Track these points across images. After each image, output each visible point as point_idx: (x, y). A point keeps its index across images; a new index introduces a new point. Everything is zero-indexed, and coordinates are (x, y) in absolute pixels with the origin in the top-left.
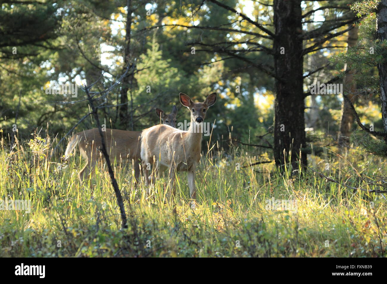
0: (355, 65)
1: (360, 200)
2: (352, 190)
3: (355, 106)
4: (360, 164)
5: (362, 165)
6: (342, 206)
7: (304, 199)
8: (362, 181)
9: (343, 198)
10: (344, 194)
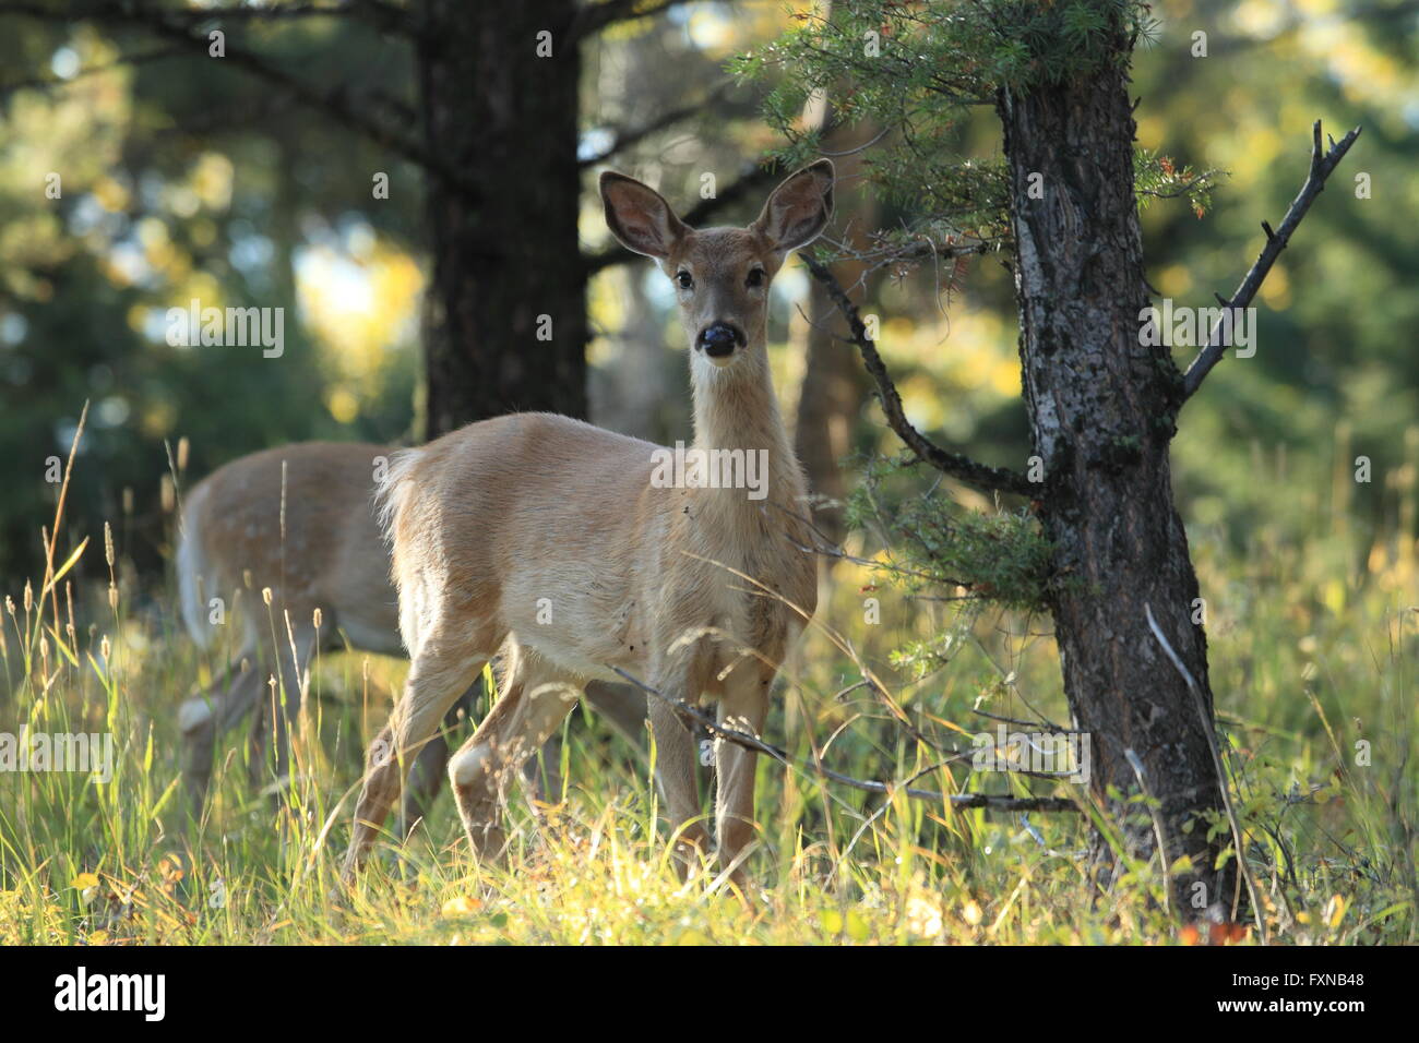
0: (870, 95)
1: (904, 852)
2: (858, 797)
3: (871, 322)
4: (901, 649)
5: (911, 657)
6: (803, 884)
7: (594, 850)
8: (912, 746)
9: (806, 843)
10: (812, 819)
